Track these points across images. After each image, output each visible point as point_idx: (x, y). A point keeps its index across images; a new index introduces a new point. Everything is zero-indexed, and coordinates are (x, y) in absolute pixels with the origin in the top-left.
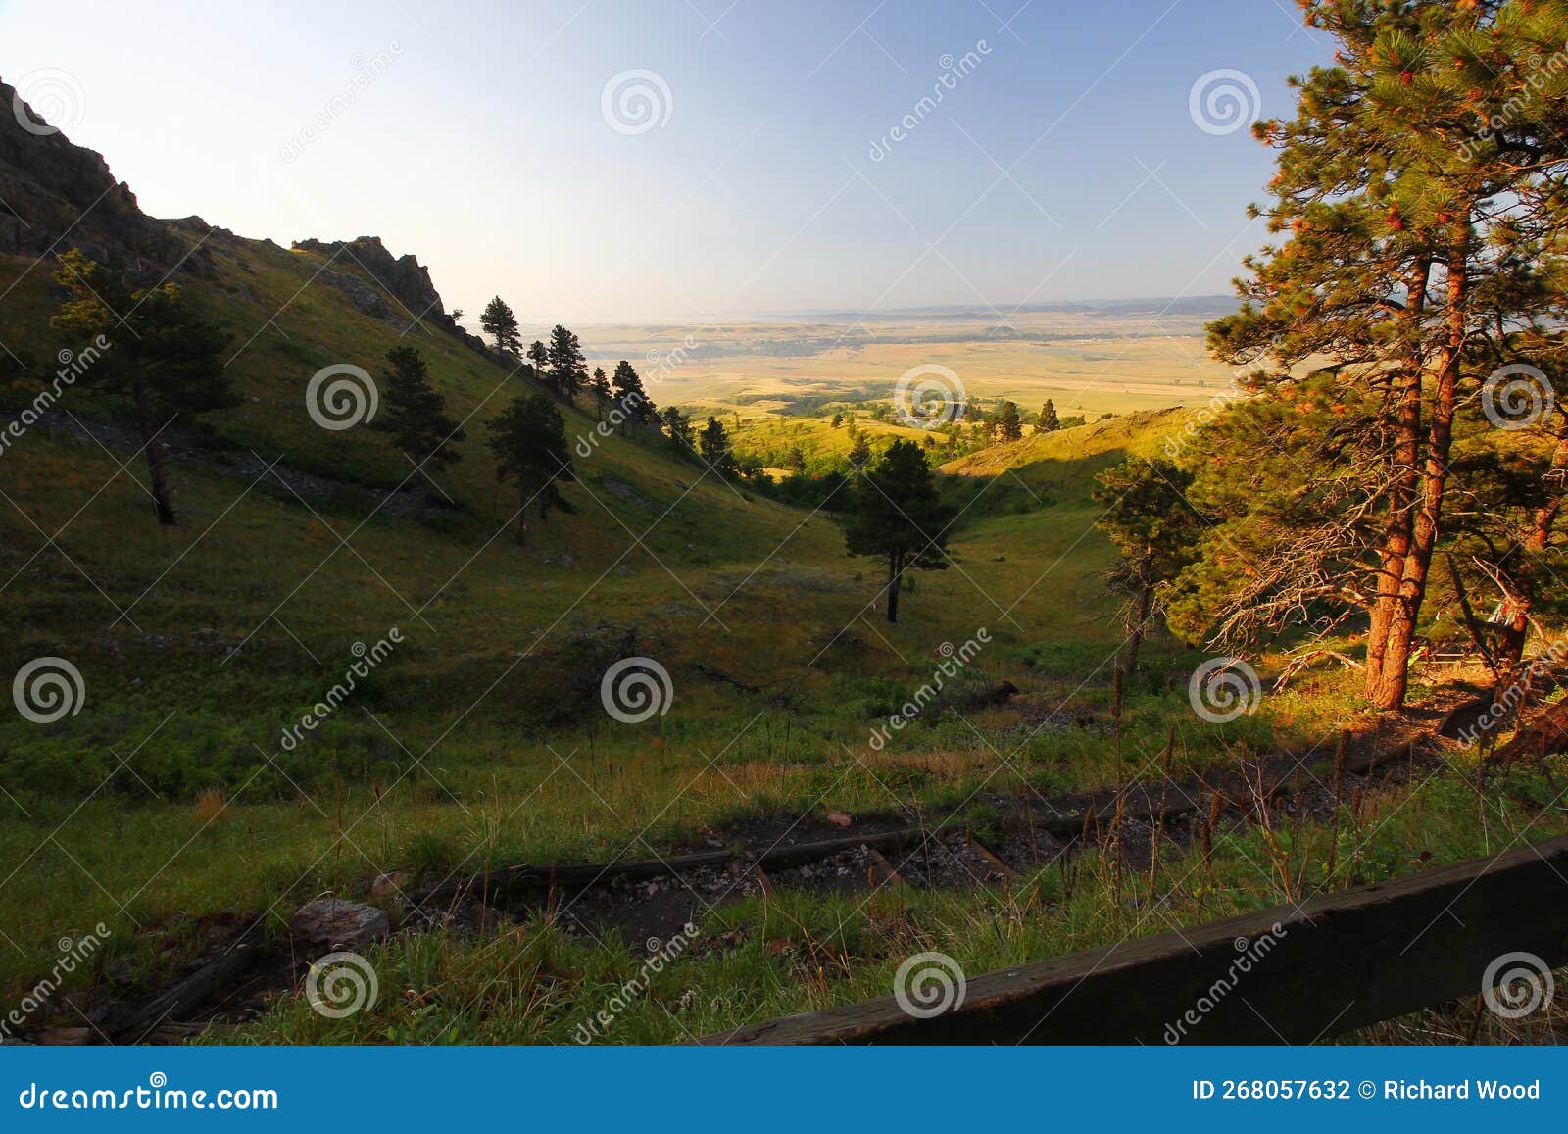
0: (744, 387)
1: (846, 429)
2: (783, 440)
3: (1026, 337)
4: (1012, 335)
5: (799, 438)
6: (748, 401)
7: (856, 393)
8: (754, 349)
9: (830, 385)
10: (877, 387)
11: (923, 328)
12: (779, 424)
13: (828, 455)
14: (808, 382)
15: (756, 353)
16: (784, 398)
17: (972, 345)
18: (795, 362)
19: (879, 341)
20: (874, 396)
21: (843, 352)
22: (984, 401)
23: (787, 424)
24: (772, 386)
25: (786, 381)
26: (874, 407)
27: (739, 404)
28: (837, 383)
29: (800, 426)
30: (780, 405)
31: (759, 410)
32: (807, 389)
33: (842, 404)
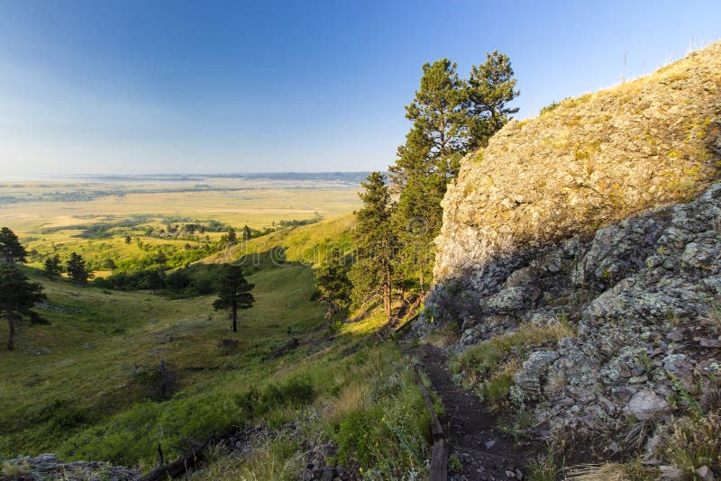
0: (43, 222)
1: (136, 244)
2: (94, 254)
3: (216, 190)
4: (208, 189)
5: (105, 252)
6: (50, 231)
7: (127, 221)
8: (44, 197)
9: (109, 218)
10: (139, 217)
11: (159, 185)
12: (87, 245)
13: (130, 259)
14: (92, 217)
15: (47, 200)
16: (79, 228)
17: (190, 193)
18: (78, 205)
19: (134, 192)
20: (140, 222)
21: (111, 199)
22: (203, 221)
23: (93, 244)
24: (66, 221)
25: (76, 217)
26: (144, 229)
27: (44, 233)
28: (113, 216)
29: (103, 245)
30: (79, 232)
31: (62, 236)
32: (94, 221)
33: (123, 229)
